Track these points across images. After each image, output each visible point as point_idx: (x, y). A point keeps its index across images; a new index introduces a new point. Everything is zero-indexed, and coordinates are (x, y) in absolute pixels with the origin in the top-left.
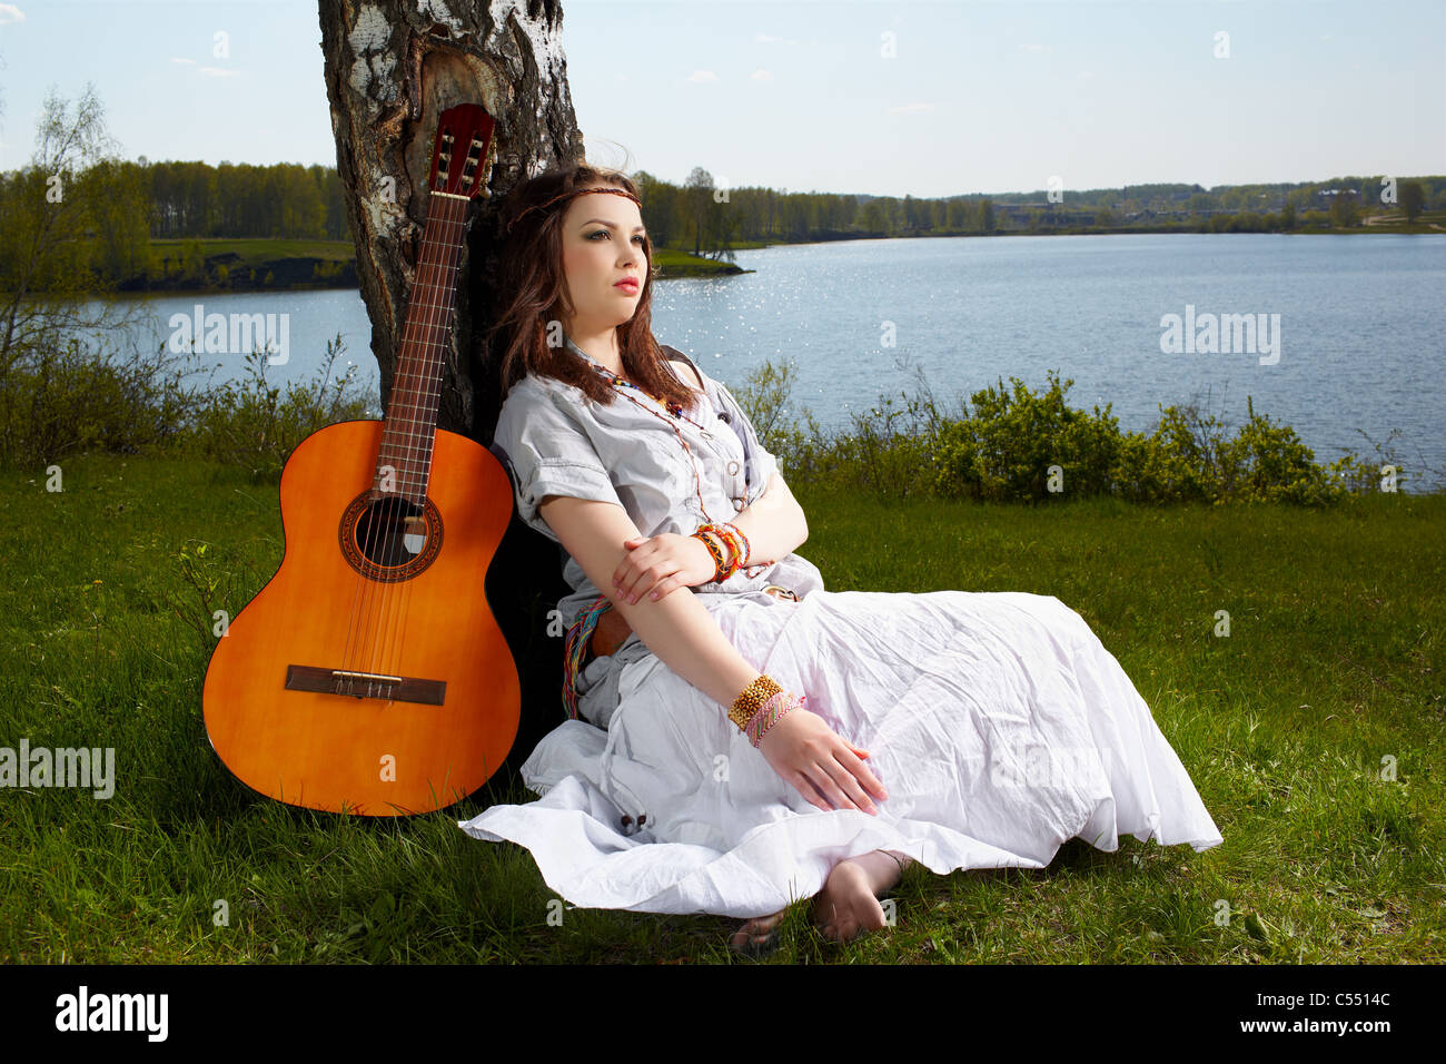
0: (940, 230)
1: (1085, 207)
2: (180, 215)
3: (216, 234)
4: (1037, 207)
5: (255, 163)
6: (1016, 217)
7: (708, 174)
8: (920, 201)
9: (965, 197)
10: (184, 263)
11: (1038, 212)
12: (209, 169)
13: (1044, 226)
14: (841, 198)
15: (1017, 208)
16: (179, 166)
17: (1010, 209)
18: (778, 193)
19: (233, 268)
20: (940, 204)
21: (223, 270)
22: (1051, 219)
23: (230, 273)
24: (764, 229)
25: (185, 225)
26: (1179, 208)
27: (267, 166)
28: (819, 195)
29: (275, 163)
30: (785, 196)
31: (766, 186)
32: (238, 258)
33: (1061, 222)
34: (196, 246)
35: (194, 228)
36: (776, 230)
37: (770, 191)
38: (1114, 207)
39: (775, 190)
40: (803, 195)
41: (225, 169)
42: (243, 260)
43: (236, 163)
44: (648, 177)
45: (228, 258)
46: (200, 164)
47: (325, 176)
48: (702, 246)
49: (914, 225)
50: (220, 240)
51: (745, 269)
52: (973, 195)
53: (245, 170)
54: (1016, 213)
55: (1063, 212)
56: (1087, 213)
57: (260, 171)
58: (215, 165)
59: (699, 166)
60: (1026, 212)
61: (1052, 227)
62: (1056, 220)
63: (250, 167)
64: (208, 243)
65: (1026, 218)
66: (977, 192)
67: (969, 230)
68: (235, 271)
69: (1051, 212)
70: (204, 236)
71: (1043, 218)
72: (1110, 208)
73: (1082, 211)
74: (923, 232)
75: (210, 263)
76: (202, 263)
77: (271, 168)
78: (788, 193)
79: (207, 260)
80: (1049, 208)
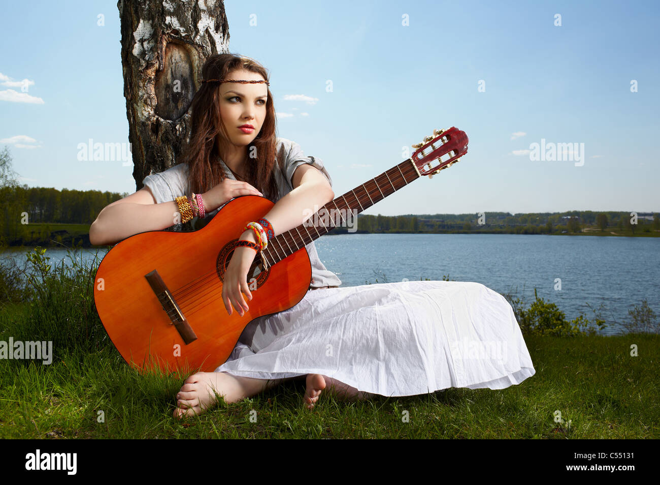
0: (393, 230)
1: (459, 222)
2: (41, 212)
3: (58, 222)
4: (437, 221)
6: (428, 225)
8: (385, 217)
10: (41, 234)
11: (438, 223)
13: (440, 229)
15: (428, 221)
17: (425, 222)
19: (64, 237)
20: (394, 218)
21: (59, 238)
22: (444, 227)
23: (63, 240)
25: (43, 217)
26: (501, 223)
32: (67, 233)
33: (448, 228)
38: (472, 222)
42: (69, 234)
45: (62, 232)
54: (428, 223)
55: (449, 223)
56: (460, 224)
60: (432, 223)
61: (444, 230)
65: (432, 226)
68: (65, 239)
69: (443, 223)
70: (51, 222)
71: (440, 226)
72: (470, 222)
73: (457, 223)
74: (386, 231)
75: (53, 235)
76: (50, 234)
80: (443, 221)
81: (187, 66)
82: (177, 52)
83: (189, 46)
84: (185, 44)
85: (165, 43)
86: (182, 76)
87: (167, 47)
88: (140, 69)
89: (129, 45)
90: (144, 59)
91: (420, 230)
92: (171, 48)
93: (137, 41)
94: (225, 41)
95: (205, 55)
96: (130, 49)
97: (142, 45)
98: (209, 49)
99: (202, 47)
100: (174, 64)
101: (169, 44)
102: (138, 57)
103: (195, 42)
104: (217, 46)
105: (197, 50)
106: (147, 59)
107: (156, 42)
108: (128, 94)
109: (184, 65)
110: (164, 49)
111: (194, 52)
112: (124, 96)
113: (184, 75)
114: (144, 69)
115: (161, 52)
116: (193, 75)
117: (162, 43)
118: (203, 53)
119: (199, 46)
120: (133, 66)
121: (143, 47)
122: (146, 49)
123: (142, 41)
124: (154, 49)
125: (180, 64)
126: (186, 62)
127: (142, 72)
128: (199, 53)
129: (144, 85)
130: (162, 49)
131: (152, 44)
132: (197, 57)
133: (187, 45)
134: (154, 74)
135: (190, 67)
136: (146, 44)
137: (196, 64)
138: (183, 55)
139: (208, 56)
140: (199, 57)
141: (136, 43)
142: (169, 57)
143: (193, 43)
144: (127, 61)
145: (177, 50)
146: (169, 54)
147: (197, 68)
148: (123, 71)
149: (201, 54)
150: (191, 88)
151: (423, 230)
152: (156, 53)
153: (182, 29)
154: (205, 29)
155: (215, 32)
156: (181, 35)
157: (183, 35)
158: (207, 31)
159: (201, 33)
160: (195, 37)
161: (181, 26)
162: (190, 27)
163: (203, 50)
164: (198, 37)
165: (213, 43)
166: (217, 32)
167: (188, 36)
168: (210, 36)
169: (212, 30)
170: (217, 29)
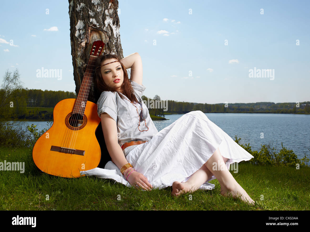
0: (213, 111)
1: (247, 107)
2: (34, 102)
3: (43, 106)
4: (236, 107)
5: (53, 90)
6: (231, 109)
7: (159, 97)
8: (209, 104)
9: (219, 104)
10: (34, 113)
11: (236, 108)
12: (42, 91)
13: (237, 111)
14: (190, 103)
15: (231, 107)
16: (35, 90)
17: (229, 107)
18: (176, 102)
19: (45, 114)
20: (213, 105)
21: (43, 115)
22: (239, 110)
23: (45, 116)
24: (172, 110)
25: (35, 104)
26: (269, 108)
27: (56, 91)
28: (185, 102)
29: (58, 91)
30: (177, 103)
31: (173, 100)
32: (47, 112)
33: (241, 110)
34: (37, 109)
35: (38, 105)
36: (175, 110)
37: (174, 101)
38: (254, 107)
39: (175, 101)
40: (181, 102)
41: (46, 91)
42: (48, 113)
43: (49, 90)
44: (145, 97)
45: (45, 112)
46: (40, 90)
47: (69, 94)
48: (157, 113)
49: (207, 110)
50: (43, 108)
51: (167, 119)
52: (221, 103)
53: (51, 92)
54: (231, 108)
55: (242, 108)
56: (248, 108)
57: (54, 92)
58: (44, 90)
59: (157, 95)
60: (233, 108)
61: (239, 111)
62: (240, 110)
63: (52, 91)
64: (40, 108)
65: (233, 109)
66: (222, 103)
67: (220, 111)
68: (46, 115)
69: (239, 108)
70: (39, 107)
71: (237, 109)
72: (253, 107)
73: (246, 108)
74: (209, 112)
75: (40, 113)
76: (38, 113)
77: (57, 92)
78: (178, 102)
79: (40, 112)
80: (239, 107)
82: (95, 35)
83: (101, 32)
84: (99, 31)
85: (90, 31)
87: (91, 32)
88: (79, 43)
89: (73, 32)
90: (80, 38)
91: (227, 111)
92: (93, 33)
93: (77, 30)
94: (117, 29)
95: (108, 36)
96: (74, 33)
97: (79, 32)
98: (110, 33)
99: (107, 32)
100: (94, 40)
101: (91, 31)
102: (78, 37)
103: (103, 30)
104: (114, 31)
105: (104, 33)
106: (82, 38)
107: (86, 30)
108: (73, 54)
110: (89, 33)
111: (103, 34)
112: (71, 55)
114: (80, 43)
115: (88, 35)
117: (88, 31)
118: (107, 35)
119: (105, 32)
120: (75, 41)
121: (80, 33)
122: (81, 33)
123: (79, 30)
124: (85, 34)
125: (97, 40)
126: (100, 39)
127: (79, 44)
128: (105, 35)
129: (80, 50)
130: (88, 33)
131: (84, 31)
132: (104, 37)
133: (100, 31)
134: (85, 45)
136: (81, 31)
138: (98, 36)
139: (110, 36)
140: (105, 37)
141: (76, 31)
142: (92, 37)
143: (103, 31)
144: (73, 39)
145: (95, 33)
146: (92, 36)
148: (71, 43)
149: (106, 36)
151: (228, 111)
152: (86, 35)
153: (97, 24)
154: (108, 24)
155: (113, 25)
156: (97, 27)
157: (98, 27)
158: (109, 25)
159: (106, 26)
160: (103, 28)
161: (97, 23)
162: (101, 23)
163: (107, 34)
164: (105, 28)
165: (112, 30)
166: (114, 25)
167: (100, 27)
168: (110, 27)
169: (111, 24)
170: (114, 24)
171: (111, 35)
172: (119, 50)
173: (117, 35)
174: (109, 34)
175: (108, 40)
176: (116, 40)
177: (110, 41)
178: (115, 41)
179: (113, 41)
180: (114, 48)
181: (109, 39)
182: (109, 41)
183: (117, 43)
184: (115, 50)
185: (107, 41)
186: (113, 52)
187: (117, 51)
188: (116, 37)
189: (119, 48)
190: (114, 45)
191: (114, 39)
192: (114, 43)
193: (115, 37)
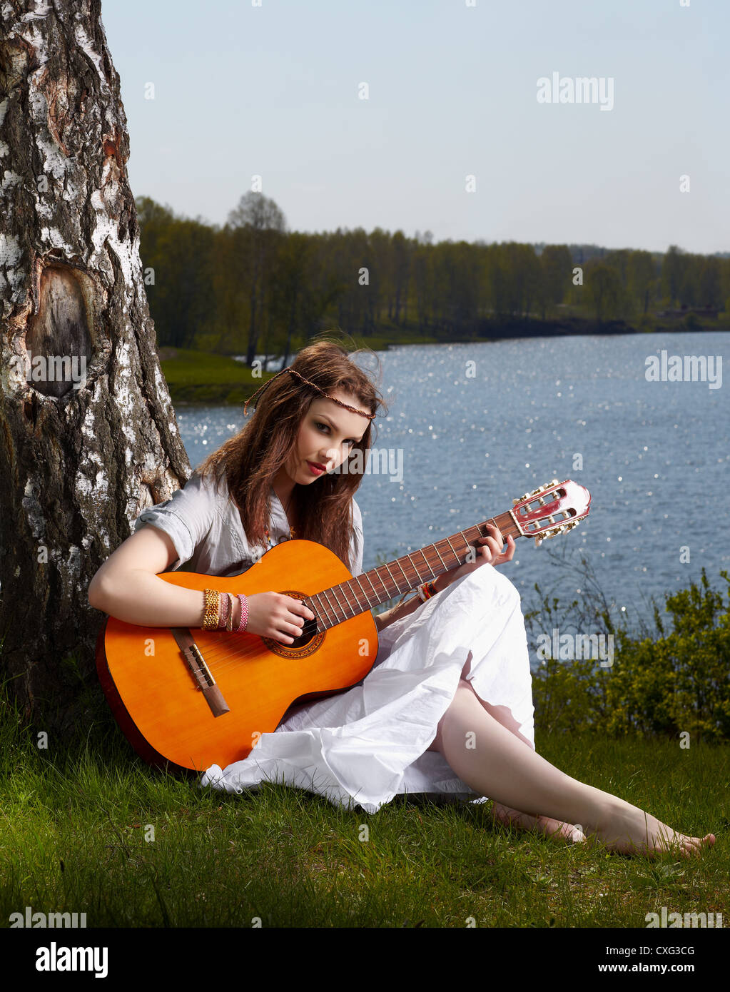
81: (76, 302)
82: (59, 282)
83: (79, 273)
84: (73, 270)
85: (40, 270)
86: (68, 320)
87: (44, 275)
88: (4, 316)
90: (9, 300)
92: (51, 277)
95: (104, 284)
97: (5, 275)
98: (111, 273)
99: (100, 273)
100: (55, 302)
101: (46, 271)
103: (89, 266)
104: (123, 266)
105: (91, 278)
106: (14, 300)
107: (27, 271)
109: (71, 301)
110: (39, 279)
111: (87, 281)
113: (72, 319)
114: (10, 317)
115: (35, 285)
116: (86, 318)
117: (35, 270)
118: (102, 282)
119: (95, 271)
121: (7, 280)
122: (12, 283)
123: (4, 269)
124: (25, 284)
125: (64, 300)
126: (75, 297)
127: (8, 322)
128: (95, 283)
129: (10, 340)
130: (35, 280)
131: (20, 274)
132: (91, 290)
133: (76, 270)
134: (24, 322)
135: (80, 306)
136: (11, 275)
137: (91, 300)
138: (68, 286)
139: (110, 286)
140: (96, 290)
142: (48, 291)
143: (85, 268)
145: (59, 278)
146: (47, 286)
147: (92, 308)
149: (99, 285)
150: (83, 340)
152: (28, 289)
153: (67, 247)
154: (103, 241)
155: (118, 242)
156: (66, 257)
157: (70, 256)
158: (106, 244)
159: (98, 249)
160: (88, 258)
161: (65, 243)
162: (80, 241)
163: (101, 278)
164: (93, 257)
165: (116, 263)
166: (122, 242)
167: (77, 258)
168: (111, 252)
169: (114, 241)
170: (121, 237)
171: (116, 279)
172: (143, 329)
173: (132, 275)
174: (109, 277)
175: (106, 301)
176: (131, 294)
177: (114, 305)
178: (128, 300)
179: (123, 302)
180: (127, 327)
181: (110, 294)
182: (109, 301)
183: (134, 304)
184: (131, 335)
185: (102, 303)
186: (124, 342)
187: (136, 335)
188: (131, 284)
189: (141, 321)
190: (126, 313)
191: (125, 293)
192: (125, 310)
193: (128, 285)
